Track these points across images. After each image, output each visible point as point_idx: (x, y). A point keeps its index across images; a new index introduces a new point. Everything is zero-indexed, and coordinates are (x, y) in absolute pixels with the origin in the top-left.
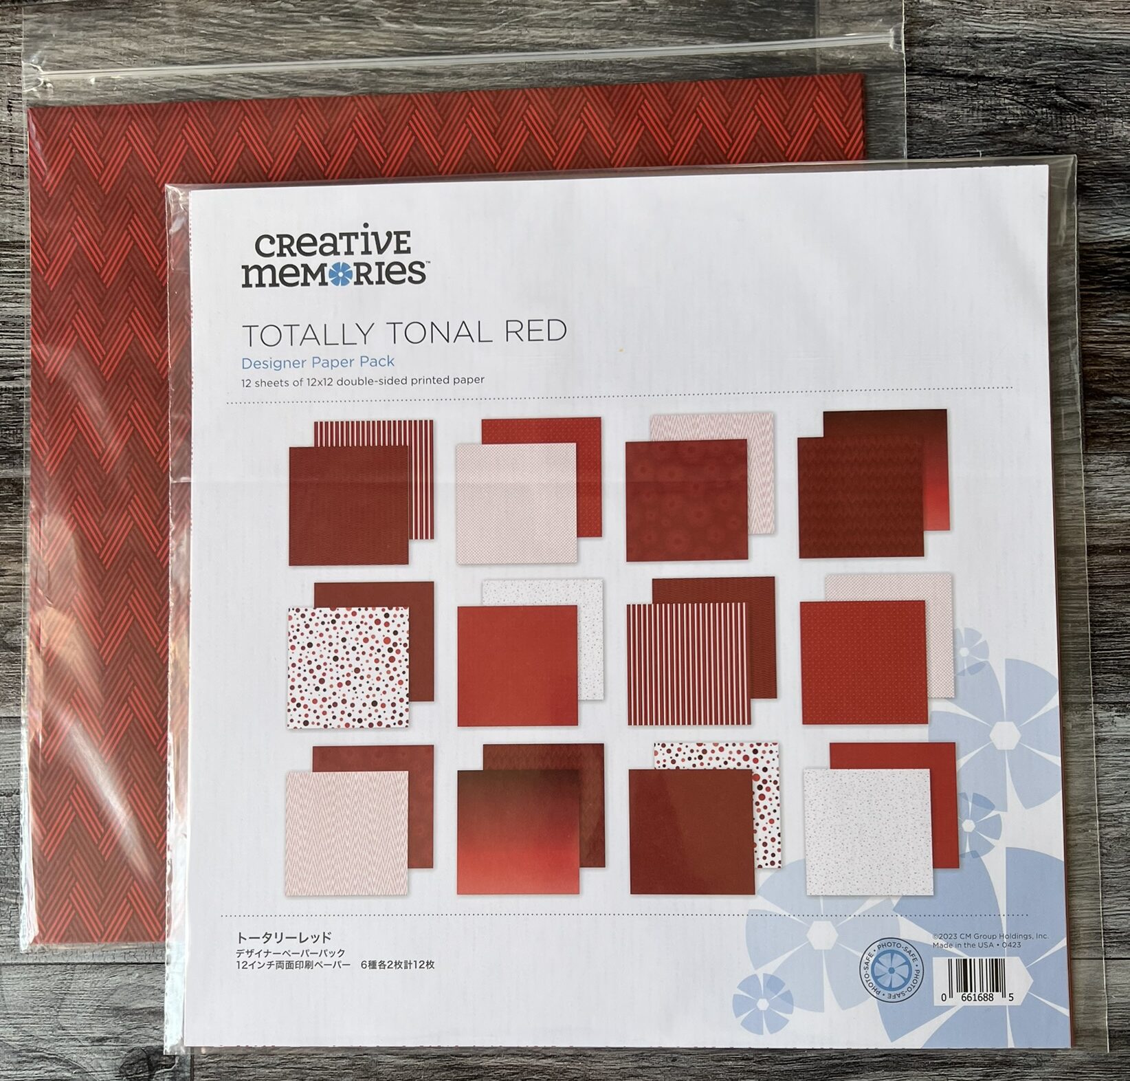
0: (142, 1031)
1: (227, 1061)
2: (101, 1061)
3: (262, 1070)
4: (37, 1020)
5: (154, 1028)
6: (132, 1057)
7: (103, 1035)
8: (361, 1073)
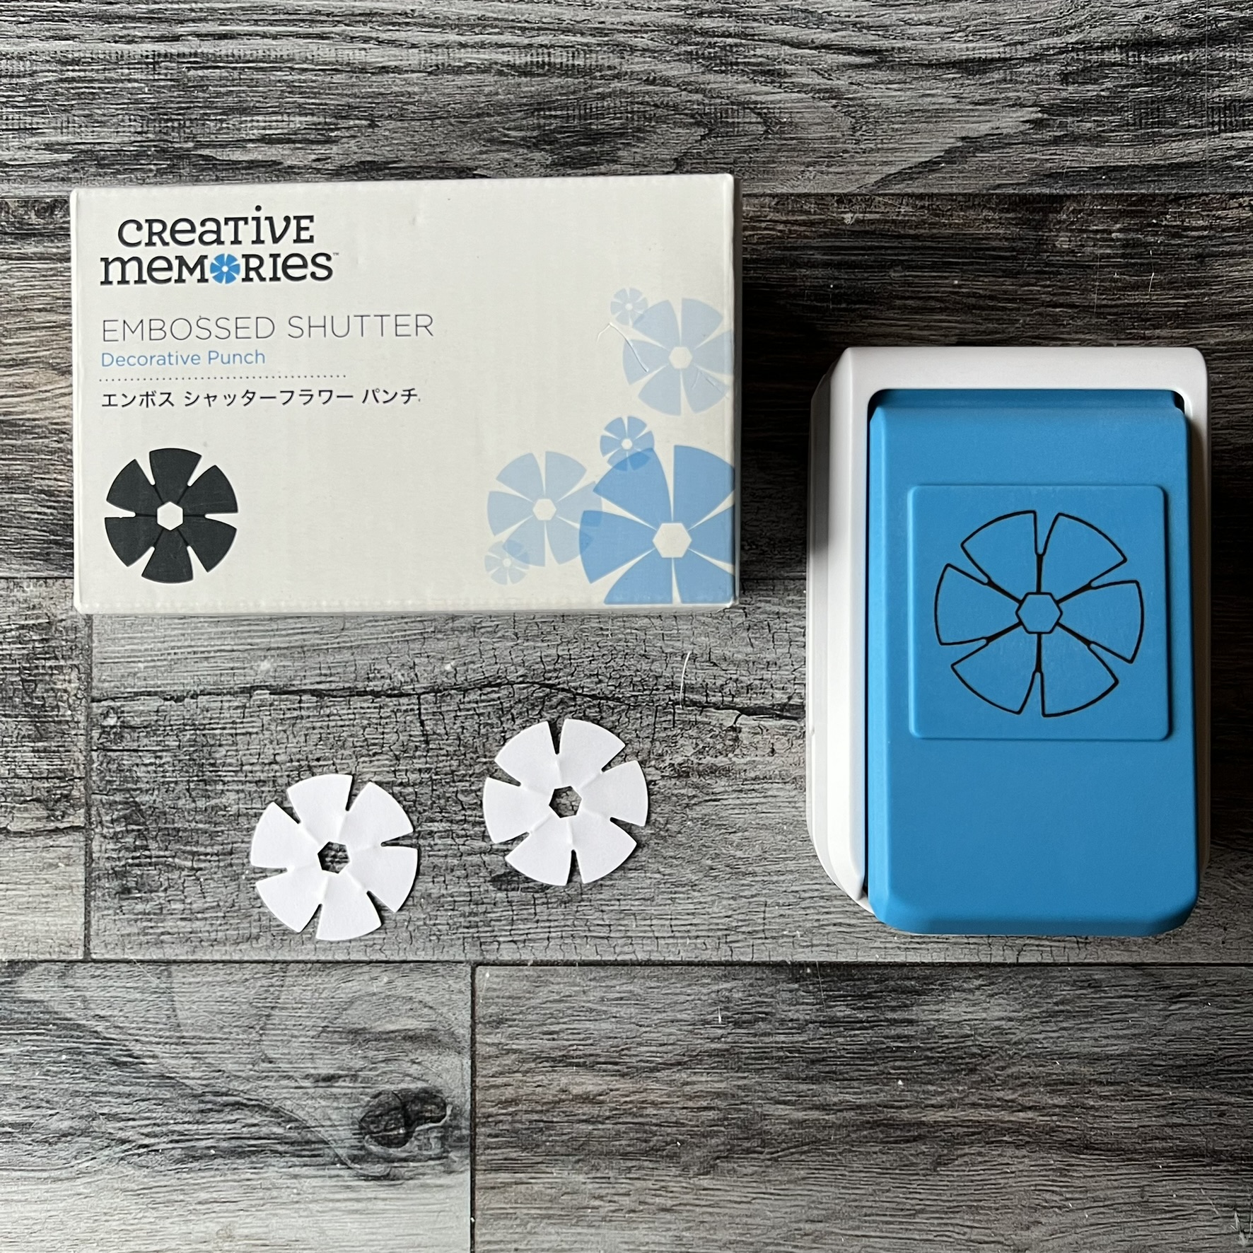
0: (392, 1067)
1: (527, 1112)
2: (330, 1112)
3: (583, 1126)
4: (229, 1047)
5: (414, 1063)
6: (379, 1105)
7: (332, 1072)
8: (736, 1131)
